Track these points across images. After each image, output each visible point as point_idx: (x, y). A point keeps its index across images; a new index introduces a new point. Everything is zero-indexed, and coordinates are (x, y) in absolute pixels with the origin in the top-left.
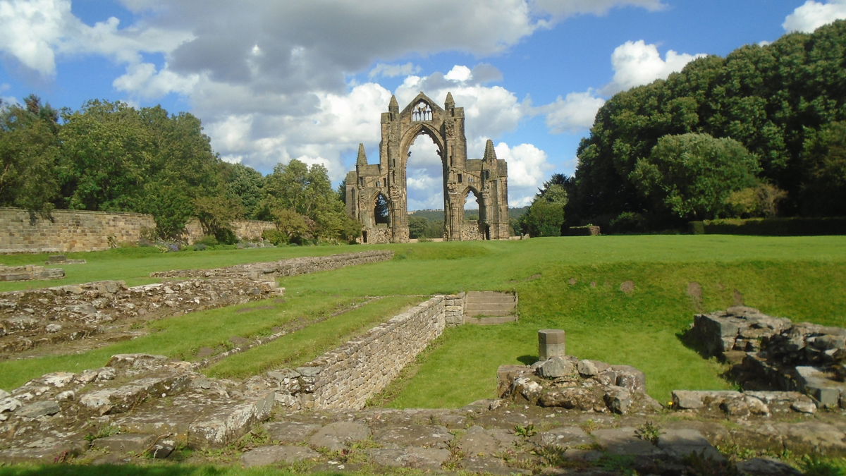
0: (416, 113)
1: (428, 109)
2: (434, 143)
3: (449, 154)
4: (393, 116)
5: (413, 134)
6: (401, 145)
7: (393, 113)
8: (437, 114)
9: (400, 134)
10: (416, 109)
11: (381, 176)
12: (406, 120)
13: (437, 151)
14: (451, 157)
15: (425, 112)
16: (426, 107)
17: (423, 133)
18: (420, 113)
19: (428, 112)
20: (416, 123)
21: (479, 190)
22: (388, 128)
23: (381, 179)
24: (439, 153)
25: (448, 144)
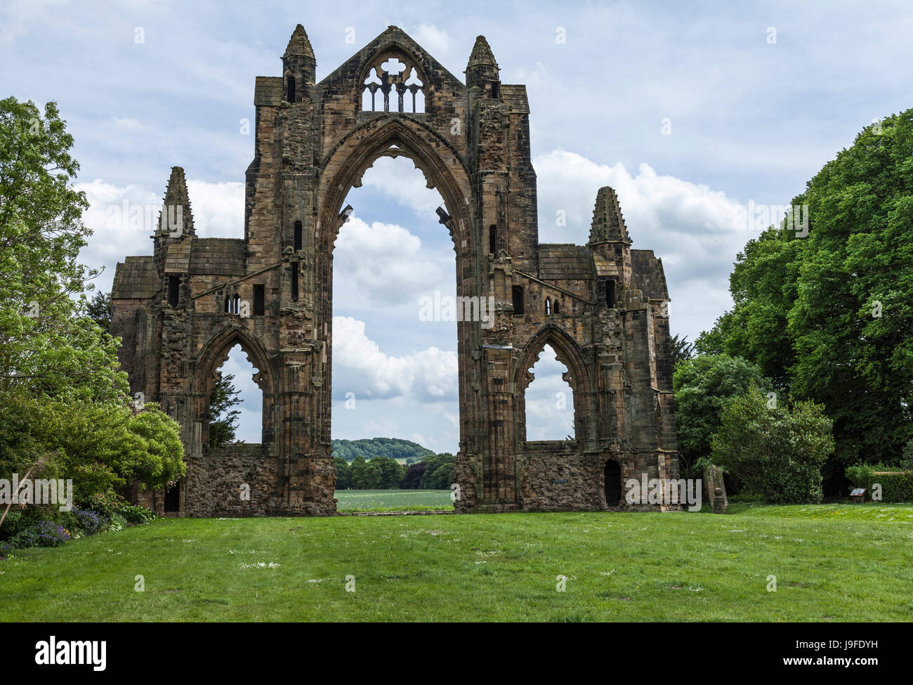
0: (373, 88)
1: (414, 79)
2: (430, 186)
3: (490, 218)
4: (298, 86)
5: (364, 150)
6: (323, 181)
7: (298, 76)
8: (445, 94)
9: (319, 144)
10: (373, 77)
11: (245, 277)
12: (342, 102)
13: (439, 211)
14: (493, 228)
15: (401, 89)
16: (408, 71)
17: (394, 154)
18: (386, 89)
19: (414, 89)
20: (375, 117)
21: (581, 338)
22: (278, 122)
23: (246, 287)
24: (444, 219)
25: (486, 187)
